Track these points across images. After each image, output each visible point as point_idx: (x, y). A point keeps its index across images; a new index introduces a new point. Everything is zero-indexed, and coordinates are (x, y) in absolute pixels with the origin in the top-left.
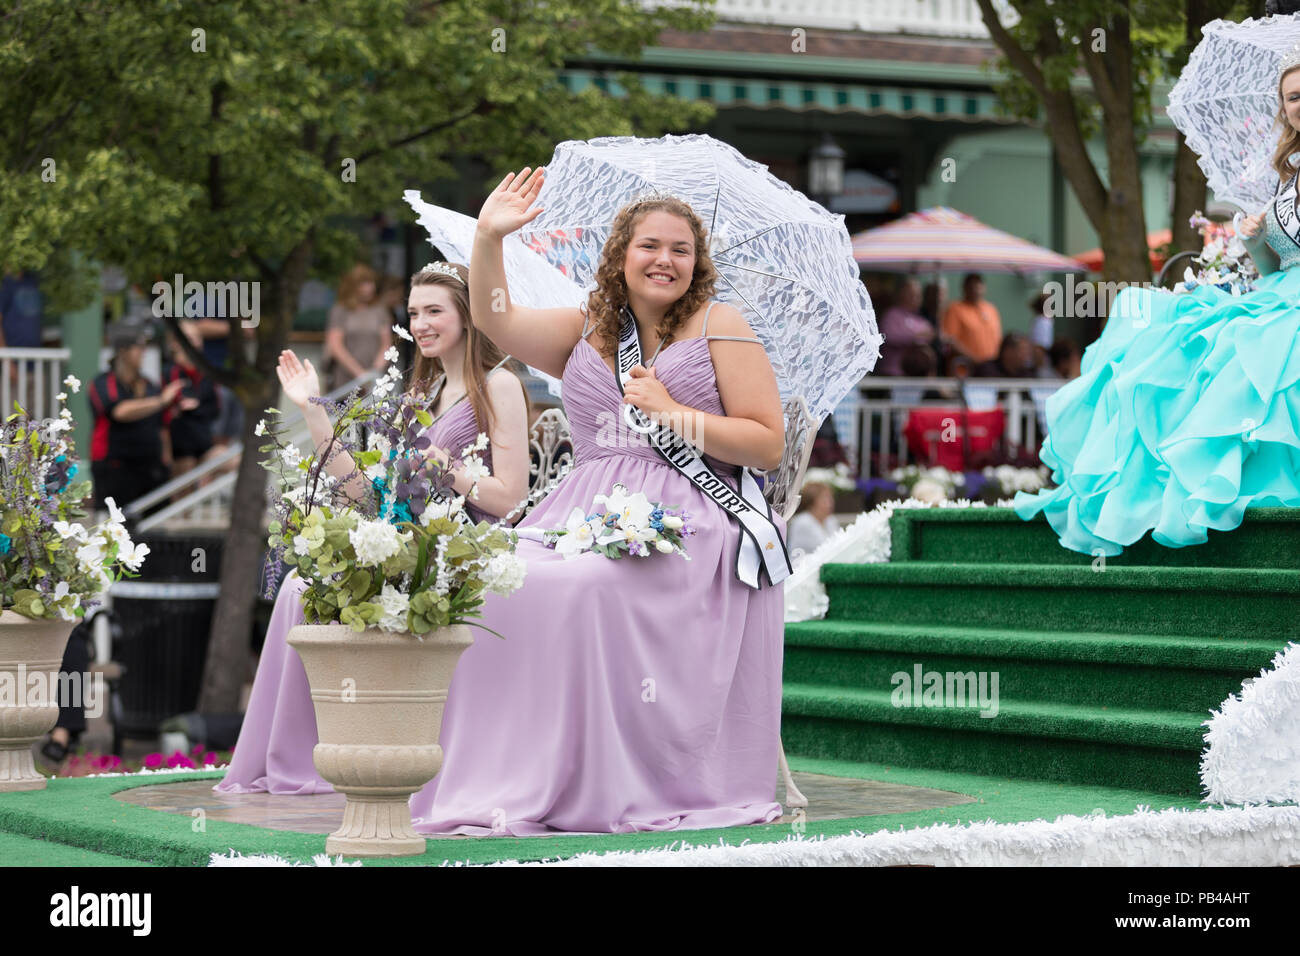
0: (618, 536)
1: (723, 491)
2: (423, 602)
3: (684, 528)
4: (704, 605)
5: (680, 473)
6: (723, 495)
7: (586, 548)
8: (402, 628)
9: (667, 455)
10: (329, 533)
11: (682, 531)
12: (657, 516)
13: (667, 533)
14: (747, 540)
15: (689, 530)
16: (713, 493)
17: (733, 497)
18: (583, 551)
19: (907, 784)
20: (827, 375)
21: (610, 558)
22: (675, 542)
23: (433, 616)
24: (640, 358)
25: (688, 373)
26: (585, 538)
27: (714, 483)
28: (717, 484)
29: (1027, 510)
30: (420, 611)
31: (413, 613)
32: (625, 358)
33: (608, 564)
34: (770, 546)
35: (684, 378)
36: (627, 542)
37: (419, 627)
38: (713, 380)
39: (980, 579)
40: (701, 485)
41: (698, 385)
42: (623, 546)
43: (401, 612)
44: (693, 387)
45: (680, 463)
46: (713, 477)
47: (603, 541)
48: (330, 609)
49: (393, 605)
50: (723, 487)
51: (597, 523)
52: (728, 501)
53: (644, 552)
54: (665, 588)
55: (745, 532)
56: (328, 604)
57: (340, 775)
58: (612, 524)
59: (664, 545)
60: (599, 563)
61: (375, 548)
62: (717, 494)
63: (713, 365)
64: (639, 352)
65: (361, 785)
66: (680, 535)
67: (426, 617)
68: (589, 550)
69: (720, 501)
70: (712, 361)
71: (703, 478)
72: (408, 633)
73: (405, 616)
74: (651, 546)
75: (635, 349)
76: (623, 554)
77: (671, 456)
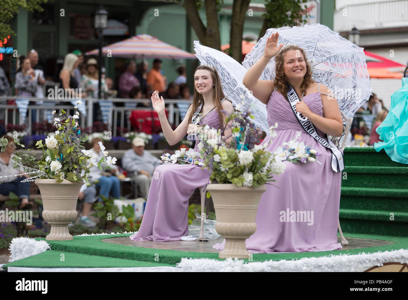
0: (296, 156)
1: (324, 142)
2: (258, 177)
3: (317, 153)
4: (320, 179)
5: (310, 136)
6: (324, 143)
7: (284, 160)
8: (250, 185)
9: (306, 129)
10: (228, 154)
11: (316, 154)
12: (308, 150)
13: (312, 155)
14: (334, 157)
15: (318, 154)
16: (322, 142)
17: (327, 144)
18: (283, 161)
19: (362, 238)
20: (351, 104)
21: (294, 163)
22: (315, 158)
23: (261, 181)
24: (297, 97)
25: (315, 103)
26: (283, 157)
27: (321, 139)
28: (322, 139)
29: (378, 149)
30: (256, 179)
31: (254, 180)
32: (290, 98)
33: (293, 165)
34: (340, 159)
35: (314, 105)
36: (299, 158)
37: (256, 184)
38: (322, 106)
39: (365, 171)
40: (317, 140)
41: (318, 107)
42: (298, 159)
43: (250, 180)
44: (317, 108)
45: (311, 132)
46: (320, 138)
47: (291, 158)
48: (223, 179)
49: (248, 177)
50: (324, 140)
51: (287, 151)
52: (326, 145)
53: (305, 162)
54: (308, 172)
55: (333, 154)
56: (222, 177)
57: (227, 232)
58: (292, 151)
59: (312, 159)
60: (290, 165)
61: (246, 159)
62: (323, 143)
63: (322, 102)
64: (296, 95)
65: (233, 236)
66: (315, 156)
67: (258, 181)
68: (285, 161)
69: (324, 145)
70: (322, 100)
71: (317, 137)
72: (252, 187)
73: (252, 181)
74: (307, 160)
75: (294, 94)
76: (298, 162)
77: (308, 130)
